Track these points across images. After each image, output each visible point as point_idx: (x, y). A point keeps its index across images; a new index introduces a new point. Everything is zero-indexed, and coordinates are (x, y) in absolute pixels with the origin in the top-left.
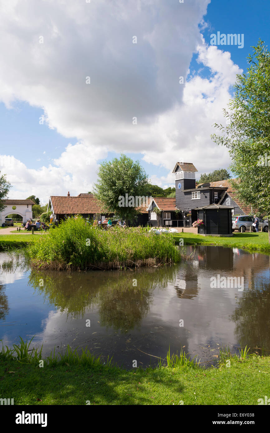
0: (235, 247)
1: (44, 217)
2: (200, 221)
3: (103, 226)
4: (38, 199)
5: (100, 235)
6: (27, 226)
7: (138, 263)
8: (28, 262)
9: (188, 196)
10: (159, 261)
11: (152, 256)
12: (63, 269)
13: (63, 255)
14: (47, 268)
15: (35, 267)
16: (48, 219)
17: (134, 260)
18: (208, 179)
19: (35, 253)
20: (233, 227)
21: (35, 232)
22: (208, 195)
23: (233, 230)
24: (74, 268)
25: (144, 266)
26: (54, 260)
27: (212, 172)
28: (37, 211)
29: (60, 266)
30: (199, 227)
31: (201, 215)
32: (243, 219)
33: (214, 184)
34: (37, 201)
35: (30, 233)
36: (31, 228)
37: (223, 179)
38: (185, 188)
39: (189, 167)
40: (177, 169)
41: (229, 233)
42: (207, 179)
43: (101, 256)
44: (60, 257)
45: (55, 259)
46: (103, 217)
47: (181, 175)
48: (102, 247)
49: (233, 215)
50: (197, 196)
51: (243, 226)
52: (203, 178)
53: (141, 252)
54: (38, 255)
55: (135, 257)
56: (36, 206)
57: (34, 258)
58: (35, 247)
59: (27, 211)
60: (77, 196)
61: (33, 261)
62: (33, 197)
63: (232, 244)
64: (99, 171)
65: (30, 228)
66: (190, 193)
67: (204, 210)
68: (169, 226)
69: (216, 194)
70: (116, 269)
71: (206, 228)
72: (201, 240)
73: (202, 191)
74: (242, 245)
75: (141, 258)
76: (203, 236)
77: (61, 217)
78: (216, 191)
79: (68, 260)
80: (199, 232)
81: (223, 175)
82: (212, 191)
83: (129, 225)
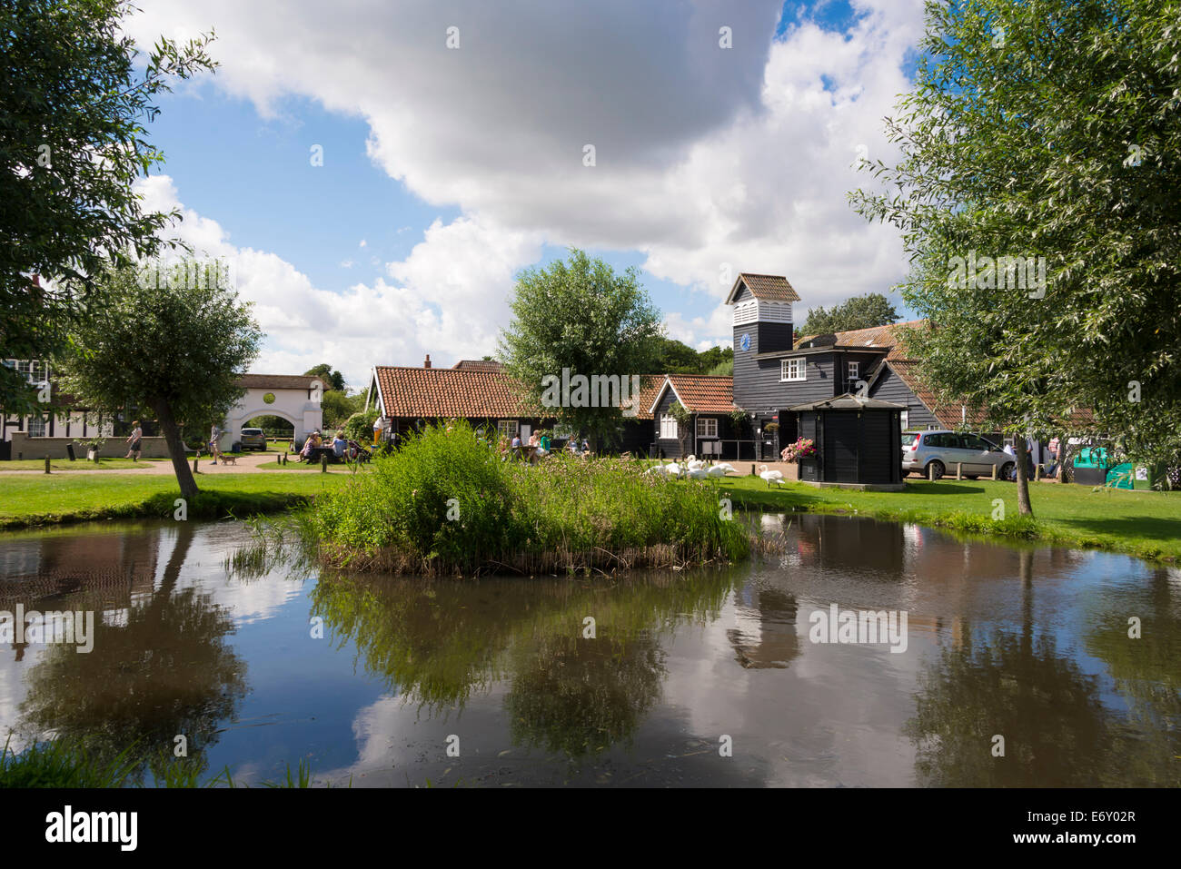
0: (912, 521)
1: (357, 424)
2: (805, 443)
3: (526, 453)
4: (338, 376)
5: (518, 476)
6: (306, 450)
7: (627, 557)
8: (311, 552)
9: (770, 372)
10: (685, 553)
11: (665, 541)
12: (414, 571)
13: (411, 531)
14: (365, 569)
15: (330, 565)
16: (368, 432)
17: (616, 550)
18: (831, 322)
19: (332, 523)
20: (906, 464)
21: (330, 468)
22: (829, 368)
23: (906, 472)
24: (444, 569)
25: (642, 565)
26: (385, 544)
27: (841, 305)
28: (336, 409)
29: (404, 562)
30: (803, 461)
31: (809, 426)
32: (935, 441)
33: (846, 339)
34: (337, 382)
35: (316, 469)
36: (319, 455)
37: (876, 324)
38: (762, 349)
39: (774, 287)
40: (739, 293)
41: (891, 481)
42: (826, 325)
43: (521, 535)
44: (403, 535)
45: (390, 541)
46: (526, 429)
47: (750, 310)
48: (523, 509)
49: (904, 426)
50: (796, 373)
51: (937, 462)
52: (816, 321)
53: (633, 526)
54: (341, 531)
55: (618, 540)
56: (333, 393)
57: (329, 538)
58: (333, 508)
59: (308, 408)
60: (450, 367)
61: (326, 548)
62: (322, 371)
63: (903, 511)
64: (514, 299)
65: (316, 455)
66: (775, 363)
67: (817, 411)
68: (714, 457)
69: (854, 367)
70: (562, 572)
71: (821, 464)
72: (809, 499)
73: (810, 358)
74: (933, 515)
75: (634, 542)
76: (813, 487)
77: (404, 426)
78: (854, 357)
79: (426, 544)
80: (800, 476)
81: (876, 310)
82: (842, 357)
83: (601, 449)
